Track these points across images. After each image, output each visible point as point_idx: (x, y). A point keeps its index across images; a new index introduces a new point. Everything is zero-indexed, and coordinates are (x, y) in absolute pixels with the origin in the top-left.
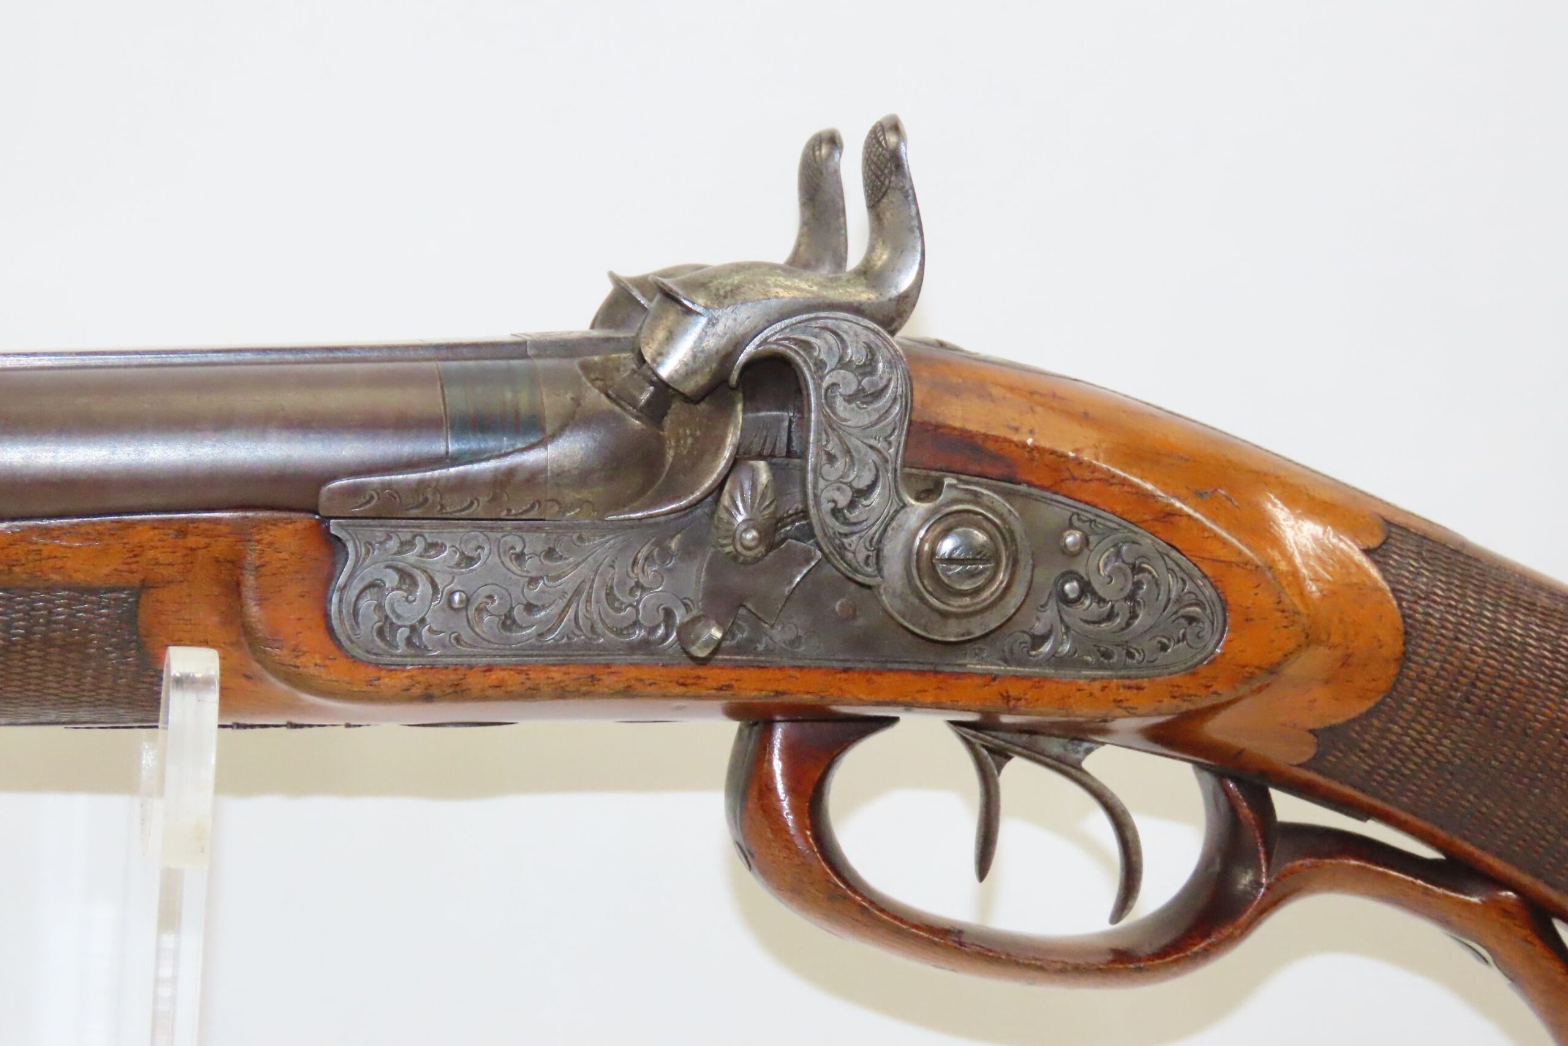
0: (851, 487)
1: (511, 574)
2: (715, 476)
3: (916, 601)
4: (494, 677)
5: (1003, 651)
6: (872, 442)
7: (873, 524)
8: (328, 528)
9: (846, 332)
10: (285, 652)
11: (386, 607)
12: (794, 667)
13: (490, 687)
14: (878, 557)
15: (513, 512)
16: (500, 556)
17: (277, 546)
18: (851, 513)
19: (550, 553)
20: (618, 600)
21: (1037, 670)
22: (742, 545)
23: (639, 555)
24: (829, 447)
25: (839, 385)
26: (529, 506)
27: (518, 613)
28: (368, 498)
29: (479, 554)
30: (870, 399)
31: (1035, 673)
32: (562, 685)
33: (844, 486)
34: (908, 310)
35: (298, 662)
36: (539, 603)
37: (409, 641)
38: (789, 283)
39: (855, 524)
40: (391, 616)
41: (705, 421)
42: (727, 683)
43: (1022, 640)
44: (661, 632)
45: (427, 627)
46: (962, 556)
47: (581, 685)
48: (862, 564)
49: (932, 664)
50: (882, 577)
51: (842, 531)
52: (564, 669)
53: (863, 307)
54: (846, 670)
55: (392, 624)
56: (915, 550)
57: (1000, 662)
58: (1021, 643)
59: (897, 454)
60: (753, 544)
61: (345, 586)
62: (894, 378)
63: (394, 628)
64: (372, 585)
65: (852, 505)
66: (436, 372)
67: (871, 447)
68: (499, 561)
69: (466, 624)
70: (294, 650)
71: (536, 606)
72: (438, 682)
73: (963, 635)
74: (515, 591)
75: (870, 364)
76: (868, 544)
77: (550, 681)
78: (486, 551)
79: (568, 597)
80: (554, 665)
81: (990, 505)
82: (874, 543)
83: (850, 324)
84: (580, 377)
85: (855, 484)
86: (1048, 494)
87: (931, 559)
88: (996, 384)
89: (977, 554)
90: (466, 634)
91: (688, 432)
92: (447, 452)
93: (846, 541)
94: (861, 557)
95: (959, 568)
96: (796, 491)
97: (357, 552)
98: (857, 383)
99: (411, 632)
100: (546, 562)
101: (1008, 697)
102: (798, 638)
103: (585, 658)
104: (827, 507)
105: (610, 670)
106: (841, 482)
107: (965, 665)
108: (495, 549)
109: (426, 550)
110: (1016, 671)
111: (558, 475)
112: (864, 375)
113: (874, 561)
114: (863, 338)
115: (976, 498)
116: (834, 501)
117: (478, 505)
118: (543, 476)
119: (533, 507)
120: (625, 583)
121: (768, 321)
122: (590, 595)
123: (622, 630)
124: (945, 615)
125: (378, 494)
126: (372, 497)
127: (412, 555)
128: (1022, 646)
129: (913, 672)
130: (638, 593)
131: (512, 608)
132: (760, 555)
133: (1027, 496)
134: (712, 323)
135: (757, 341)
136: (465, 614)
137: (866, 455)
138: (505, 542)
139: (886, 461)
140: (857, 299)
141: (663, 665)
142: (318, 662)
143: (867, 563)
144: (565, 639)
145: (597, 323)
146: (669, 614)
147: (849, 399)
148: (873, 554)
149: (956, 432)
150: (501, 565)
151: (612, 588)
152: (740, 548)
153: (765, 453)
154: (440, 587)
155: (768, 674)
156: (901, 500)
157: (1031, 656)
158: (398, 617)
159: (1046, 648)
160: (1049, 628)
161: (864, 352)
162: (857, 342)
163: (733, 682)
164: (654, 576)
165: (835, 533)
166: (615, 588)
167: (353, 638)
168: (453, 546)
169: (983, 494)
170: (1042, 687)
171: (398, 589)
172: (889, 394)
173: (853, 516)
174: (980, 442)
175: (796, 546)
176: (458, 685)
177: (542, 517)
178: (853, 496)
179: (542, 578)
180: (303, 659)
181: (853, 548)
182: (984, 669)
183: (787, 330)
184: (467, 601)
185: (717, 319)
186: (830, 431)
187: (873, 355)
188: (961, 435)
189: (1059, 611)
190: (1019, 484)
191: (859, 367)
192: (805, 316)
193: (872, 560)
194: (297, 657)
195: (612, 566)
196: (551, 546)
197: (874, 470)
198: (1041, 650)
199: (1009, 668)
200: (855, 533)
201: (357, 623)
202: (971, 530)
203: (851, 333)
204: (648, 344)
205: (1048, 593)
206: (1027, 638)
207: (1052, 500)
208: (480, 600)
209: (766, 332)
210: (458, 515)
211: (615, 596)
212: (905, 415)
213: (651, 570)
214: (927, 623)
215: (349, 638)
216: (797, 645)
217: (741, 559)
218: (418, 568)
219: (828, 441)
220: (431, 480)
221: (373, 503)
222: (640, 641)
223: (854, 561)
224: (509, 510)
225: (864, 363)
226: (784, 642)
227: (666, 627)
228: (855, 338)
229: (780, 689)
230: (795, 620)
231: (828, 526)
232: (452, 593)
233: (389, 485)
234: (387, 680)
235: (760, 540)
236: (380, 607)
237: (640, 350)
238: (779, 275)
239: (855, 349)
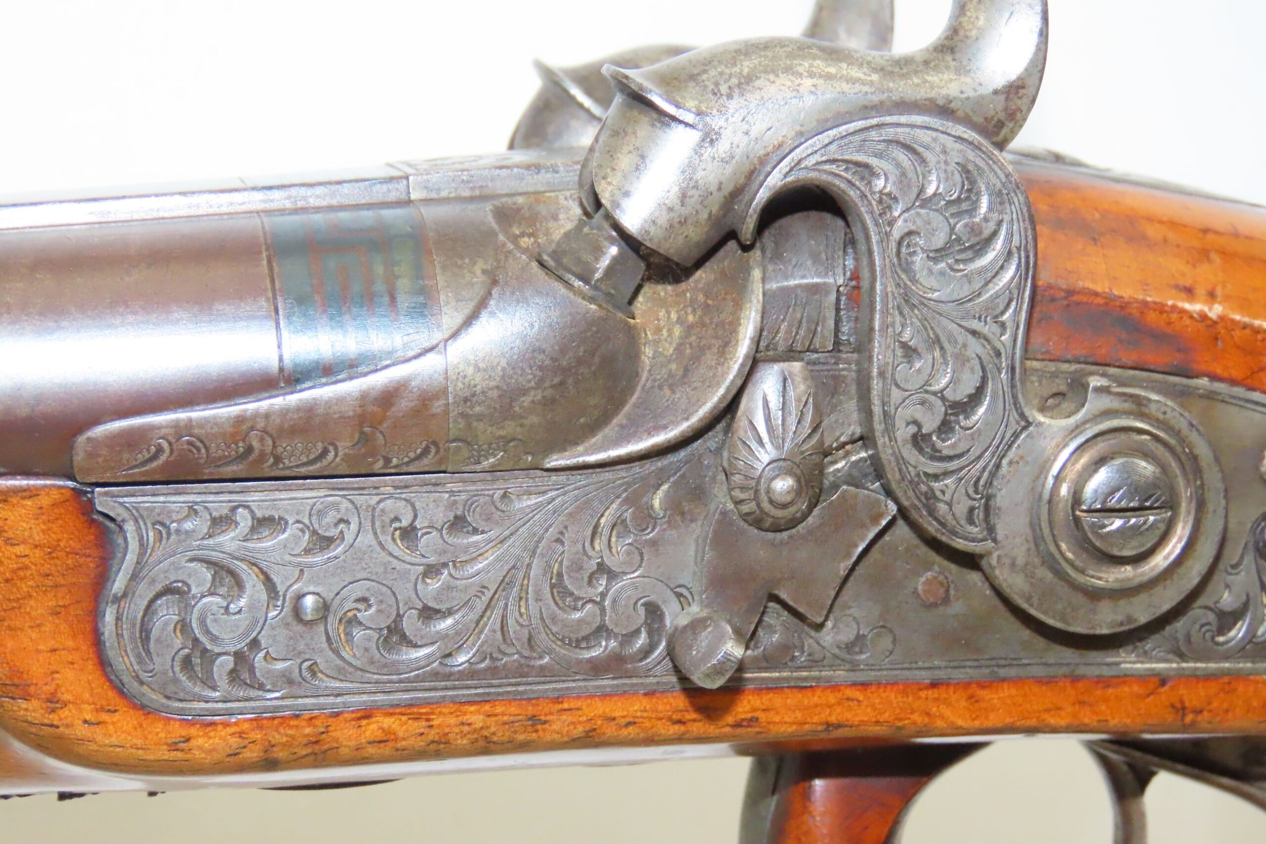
0: (943, 399)
1: (395, 562)
2: (721, 391)
3: (1049, 576)
4: (372, 729)
5: (1176, 639)
6: (975, 325)
7: (979, 457)
8: (91, 502)
9: (927, 148)
10: (35, 703)
11: (194, 625)
12: (854, 685)
13: (369, 743)
14: (987, 508)
15: (395, 461)
16: (375, 534)
17: (10, 534)
18: (944, 441)
19: (458, 523)
20: (572, 594)
21: (1227, 665)
22: (771, 501)
23: (603, 521)
24: (906, 336)
25: (919, 234)
26: (419, 451)
27: (410, 624)
28: (153, 449)
29: (342, 532)
30: (969, 254)
31: (1223, 669)
32: (485, 733)
33: (932, 398)
34: (1024, 108)
35: (54, 718)
36: (443, 607)
37: (234, 675)
38: (832, 70)
39: (950, 458)
40: (203, 639)
41: (701, 297)
42: (749, 716)
43: (1204, 621)
44: (642, 640)
45: (261, 654)
46: (1123, 504)
47: (515, 732)
48: (963, 522)
49: (1068, 664)
50: (995, 540)
51: (930, 471)
52: (487, 707)
53: (952, 105)
54: (934, 685)
55: (205, 651)
56: (1046, 496)
57: (1171, 656)
58: (1202, 626)
59: (1015, 341)
60: (788, 499)
61: (125, 595)
62: (1007, 218)
63: (209, 658)
64: (168, 590)
65: (945, 428)
66: (261, 233)
67: (974, 333)
68: (374, 543)
69: (325, 645)
70: (49, 701)
71: (438, 611)
72: (285, 739)
73: (1121, 624)
74: (404, 591)
75: (968, 198)
76: (971, 491)
77: (466, 729)
78: (354, 526)
79: (489, 594)
80: (471, 703)
81: (1161, 417)
82: (981, 488)
83: (934, 134)
84: (496, 235)
85: (949, 394)
86: (1239, 391)
87: (1073, 511)
88: (1150, 219)
89: (1146, 500)
90: (325, 659)
91: (674, 316)
92: (281, 369)
93: (936, 485)
94: (961, 509)
95: (1118, 523)
96: (851, 406)
97: (141, 539)
98: (947, 229)
99: (236, 664)
100: (450, 540)
101: (1184, 708)
102: (859, 638)
103: (521, 688)
104: (904, 432)
105: (560, 706)
106: (927, 392)
107: (1117, 664)
108: (367, 525)
109: (253, 529)
110: (1196, 669)
111: (466, 400)
112: (958, 215)
113: (981, 516)
114: (955, 158)
115: (1139, 407)
116: (915, 422)
117: (336, 455)
118: (441, 402)
119: (426, 451)
120: (581, 568)
121: (801, 134)
122: (524, 589)
123: (578, 641)
124: (1095, 595)
125: (170, 444)
126: (160, 450)
127: (233, 539)
128: (1204, 629)
129: (1039, 681)
130: (603, 582)
131: (399, 616)
132: (799, 515)
133: (1210, 396)
134: (710, 137)
135: (785, 165)
136: (322, 628)
137: (965, 346)
138: (383, 511)
139: (998, 354)
140: (944, 92)
141: (645, 694)
142: (88, 717)
143: (971, 521)
144: (487, 661)
145: (517, 142)
146: (654, 611)
147: (937, 255)
148: (979, 504)
149: (1099, 300)
150: (378, 549)
151: (560, 575)
152: (766, 505)
153: (798, 347)
154: (281, 589)
155: (816, 698)
156: (1022, 415)
157: (1218, 644)
158: (214, 639)
159: (1239, 632)
160: (1244, 598)
161: (957, 178)
162: (946, 162)
163: (757, 714)
164: (628, 553)
165: (918, 475)
166: (565, 577)
167: (144, 676)
168: (298, 522)
169: (1149, 400)
170: (1235, 690)
171: (212, 594)
172: (999, 244)
173: (946, 446)
174: (1136, 313)
175: (856, 496)
176: (317, 742)
177: (443, 468)
178: (946, 414)
179: (445, 565)
180: (65, 713)
181: (947, 497)
182: (1147, 669)
183: (833, 147)
184: (325, 608)
185: (718, 134)
186: (906, 310)
187: (973, 182)
188: (1106, 304)
189: (1258, 572)
190: (1197, 377)
191: (950, 203)
192: (861, 124)
193: (979, 514)
194: (53, 711)
195: (559, 541)
196: (459, 513)
197: (978, 368)
198: (1232, 633)
199: (1184, 665)
200: (953, 472)
201: (148, 652)
202: (1136, 461)
203: (938, 149)
204: (604, 178)
205: (1242, 545)
206: (1211, 617)
207: (1248, 401)
208: (349, 605)
209: (798, 150)
210: (303, 470)
211: (565, 587)
212: (1026, 279)
213: (621, 546)
214: (1065, 608)
215: (137, 678)
216: (857, 649)
217: (768, 523)
218: (242, 560)
219: (903, 326)
220: (256, 415)
221: (163, 458)
222: (609, 656)
223: (950, 518)
224: (387, 460)
225: (959, 197)
226: (839, 647)
227: (650, 634)
228: (942, 157)
229: (833, 719)
230: (853, 611)
231: (906, 463)
232: (300, 597)
233: (188, 427)
234: (200, 741)
235: (798, 492)
236: (184, 626)
237: (592, 186)
238: (814, 59)
239: (942, 175)
